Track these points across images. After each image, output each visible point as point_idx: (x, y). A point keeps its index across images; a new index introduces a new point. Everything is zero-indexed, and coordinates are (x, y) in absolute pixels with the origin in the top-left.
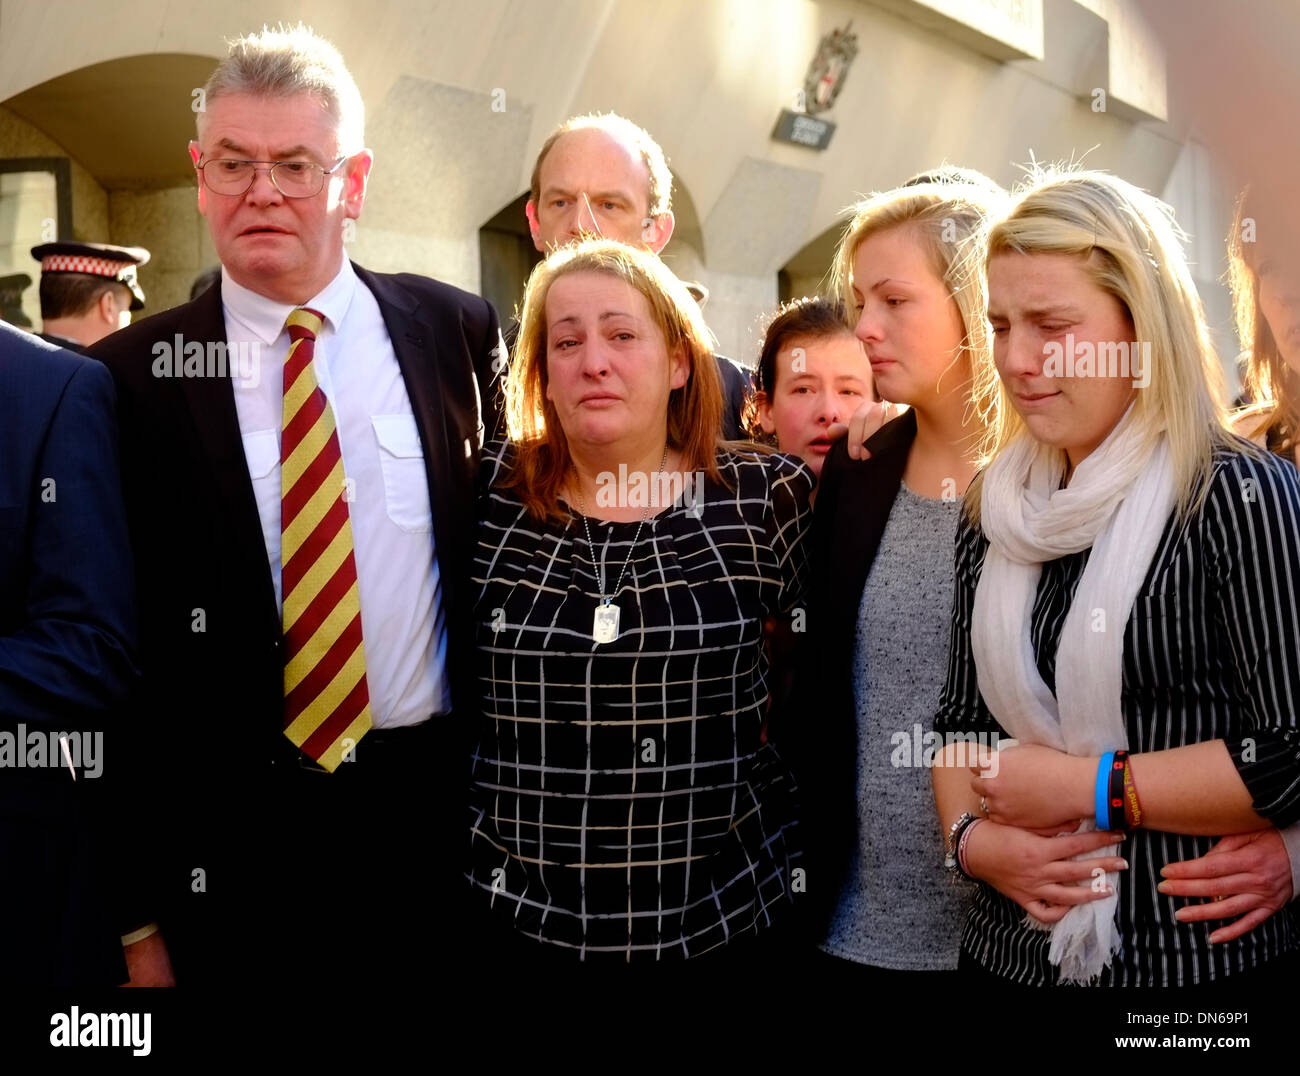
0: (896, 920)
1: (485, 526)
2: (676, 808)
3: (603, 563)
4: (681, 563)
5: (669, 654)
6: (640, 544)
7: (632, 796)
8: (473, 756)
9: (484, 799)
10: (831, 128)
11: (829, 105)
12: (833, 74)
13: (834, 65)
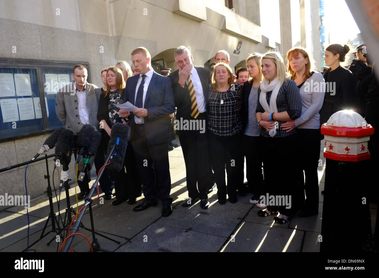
4: (229, 96)
5: (228, 105)
6: (225, 94)
7: (225, 119)
8: (209, 116)
9: (210, 120)
10: (240, 52)
11: (239, 49)
12: (240, 46)
13: (240, 45)
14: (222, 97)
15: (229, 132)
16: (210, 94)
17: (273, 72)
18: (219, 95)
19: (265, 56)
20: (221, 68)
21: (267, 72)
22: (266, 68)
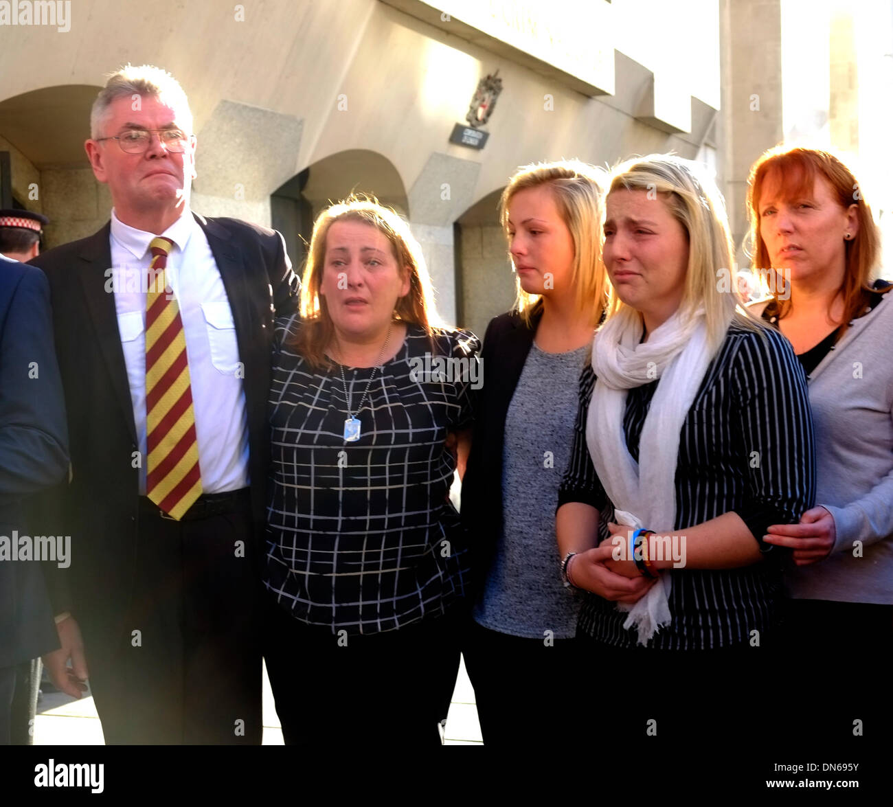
0: (528, 608)
1: (278, 370)
2: (392, 540)
3: (351, 393)
4: (398, 392)
5: (391, 447)
6: (374, 380)
7: (366, 533)
8: (269, 508)
9: (275, 536)
10: (486, 136)
11: (484, 121)
12: (487, 103)
13: (488, 97)
14: (357, 399)
15: (387, 610)
16: (284, 377)
17: (670, 270)
18: (340, 385)
19: (627, 177)
20: (355, 237)
21: (632, 266)
22: (632, 244)
